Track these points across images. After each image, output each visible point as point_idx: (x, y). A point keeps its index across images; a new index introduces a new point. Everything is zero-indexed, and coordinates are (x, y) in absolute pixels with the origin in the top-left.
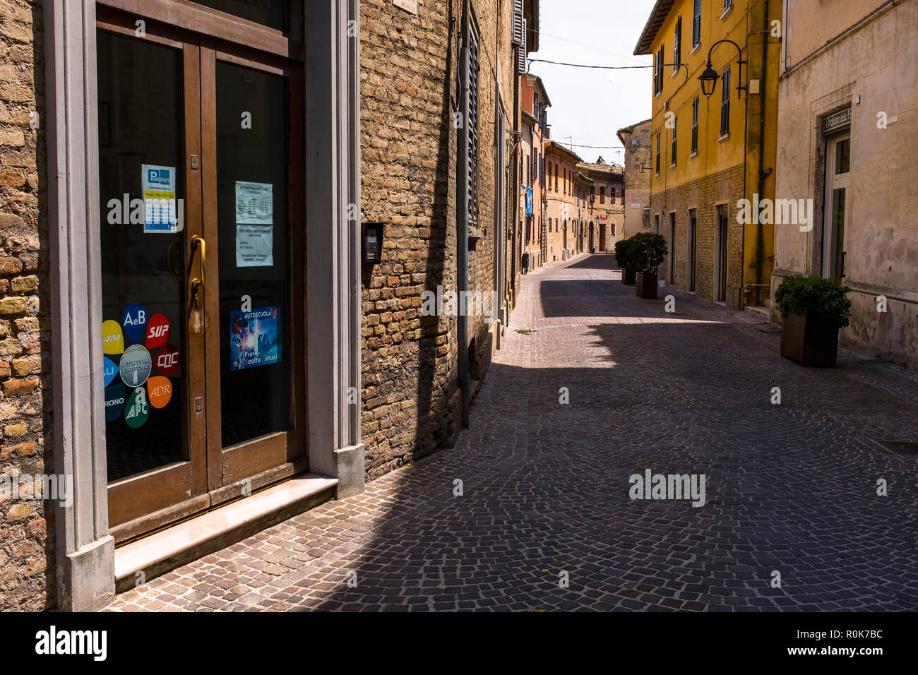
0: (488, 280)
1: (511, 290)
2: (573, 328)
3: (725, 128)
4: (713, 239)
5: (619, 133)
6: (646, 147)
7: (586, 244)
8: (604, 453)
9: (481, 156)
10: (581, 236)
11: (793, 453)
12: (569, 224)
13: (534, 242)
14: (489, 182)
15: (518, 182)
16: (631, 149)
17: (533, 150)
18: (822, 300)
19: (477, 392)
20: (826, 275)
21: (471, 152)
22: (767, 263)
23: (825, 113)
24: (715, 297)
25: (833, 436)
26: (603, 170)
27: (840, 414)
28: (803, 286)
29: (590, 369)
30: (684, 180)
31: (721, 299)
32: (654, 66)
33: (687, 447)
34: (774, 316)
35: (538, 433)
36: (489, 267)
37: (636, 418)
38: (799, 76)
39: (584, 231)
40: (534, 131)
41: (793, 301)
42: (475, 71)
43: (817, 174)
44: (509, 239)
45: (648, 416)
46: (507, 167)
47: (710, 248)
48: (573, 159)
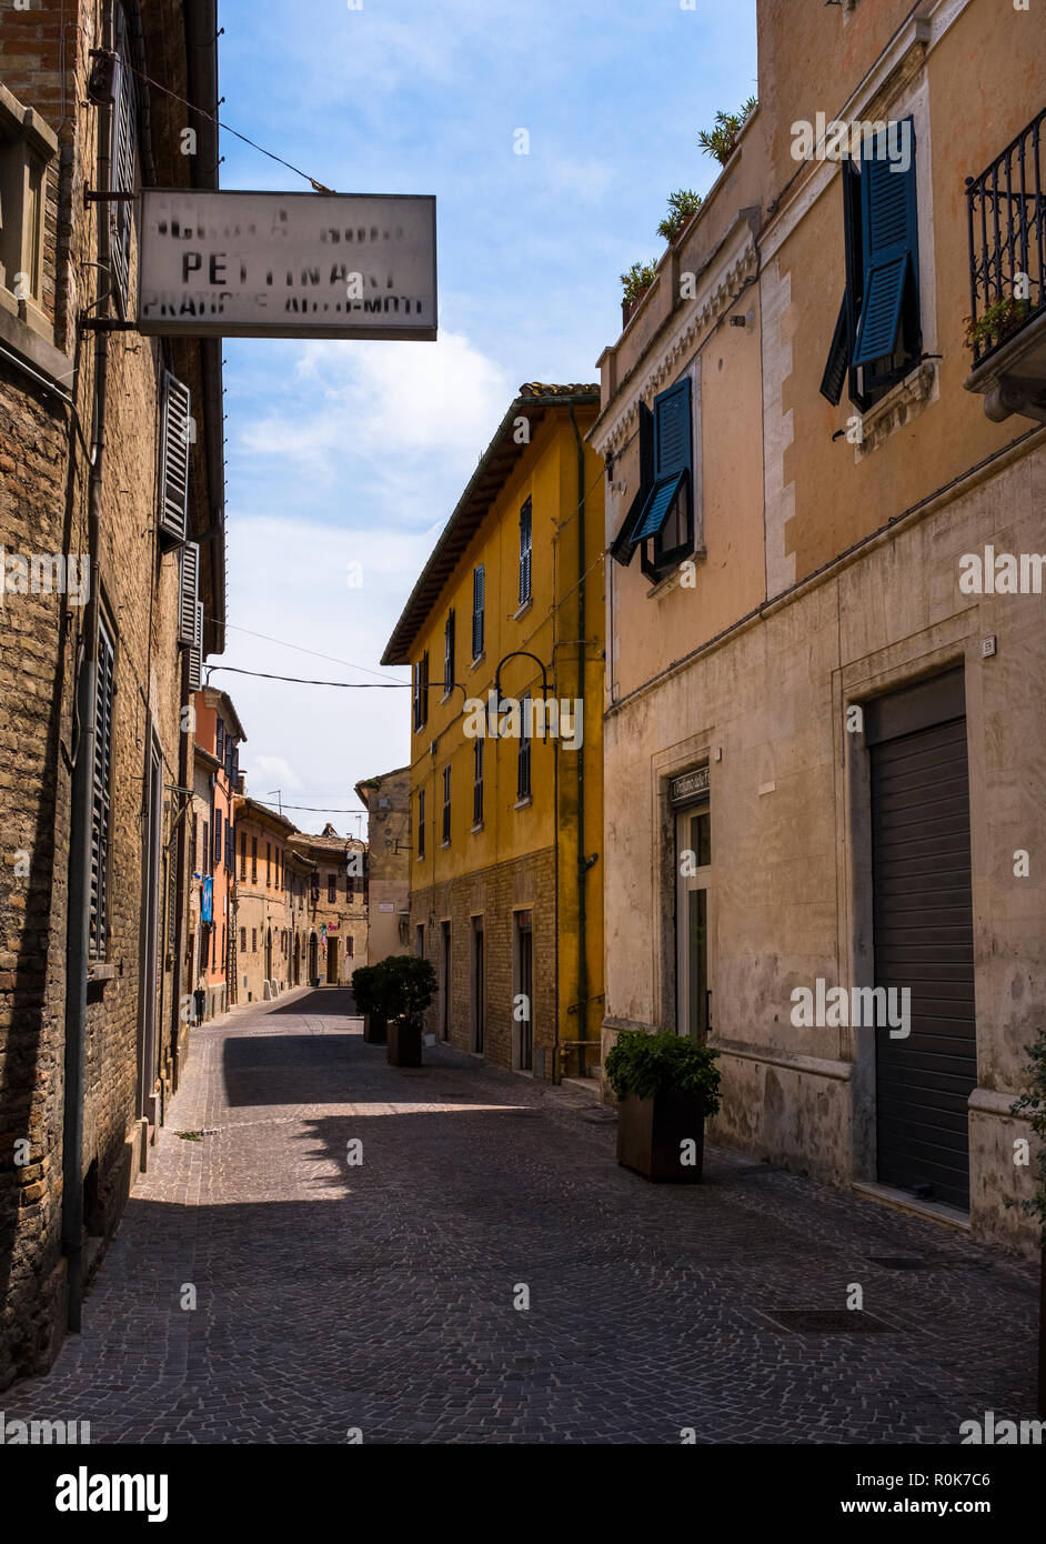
0: (125, 1049)
1: (170, 1060)
2: (277, 1126)
3: (524, 788)
4: (510, 967)
5: (359, 788)
6: (403, 811)
7: (304, 971)
8: (323, 1365)
9: (116, 836)
10: (296, 958)
11: (637, 1344)
12: (276, 938)
13: (214, 970)
14: (131, 879)
15: (186, 871)
16: (378, 816)
17: (215, 813)
18: (677, 1071)
19: (99, 1259)
20: (684, 1031)
21: (97, 832)
22: (594, 1006)
23: (671, 773)
24: (515, 1062)
25: (699, 1307)
26: (332, 847)
27: (709, 1266)
28: (647, 1049)
29: (304, 1202)
30: (461, 869)
31: (524, 1066)
32: (413, 686)
33: (465, 1344)
34: (607, 1095)
35: (207, 1334)
36: (131, 1025)
37: (379, 1293)
38: (633, 713)
39: (300, 949)
40: (216, 781)
41: (633, 1074)
42: (109, 695)
43: (663, 866)
44: (168, 970)
45: (401, 1287)
46: (165, 848)
47: (506, 982)
48: (282, 827)
